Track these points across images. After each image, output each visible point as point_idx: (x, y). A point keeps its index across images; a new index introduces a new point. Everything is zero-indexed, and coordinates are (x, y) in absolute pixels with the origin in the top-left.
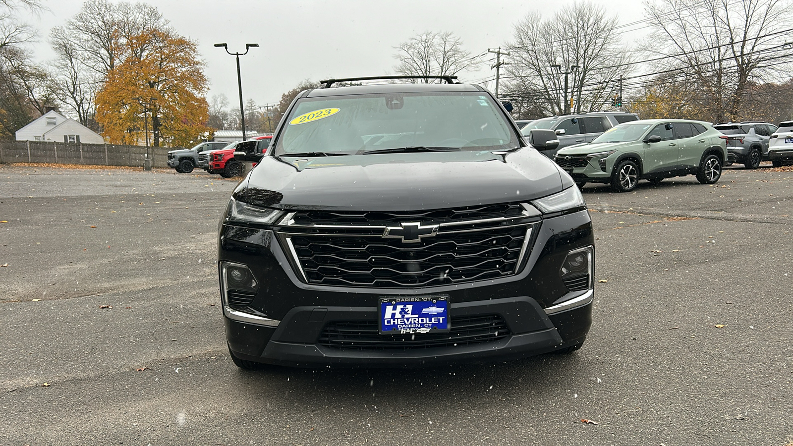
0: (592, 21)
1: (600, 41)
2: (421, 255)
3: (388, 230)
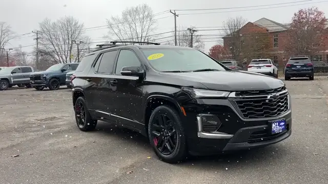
0: (73, 24)
1: (77, 32)
2: (275, 105)
3: (269, 97)
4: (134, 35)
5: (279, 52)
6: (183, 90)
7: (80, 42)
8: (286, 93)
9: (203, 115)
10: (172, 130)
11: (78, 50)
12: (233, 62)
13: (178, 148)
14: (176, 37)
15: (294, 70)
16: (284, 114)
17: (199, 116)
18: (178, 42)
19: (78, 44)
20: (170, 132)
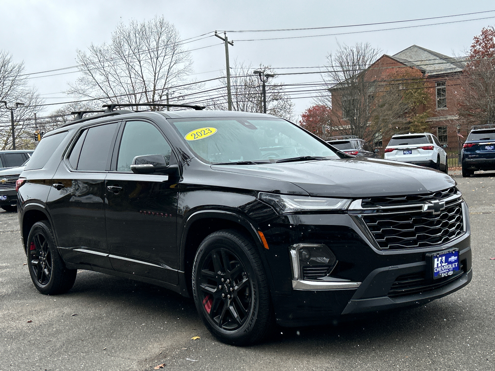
2: (438, 222)
3: (425, 207)
4: (137, 86)
5: (449, 118)
6: (260, 199)
7: (17, 104)
8: (459, 199)
9: (302, 245)
10: (241, 279)
11: (13, 121)
12: (353, 141)
13: (253, 314)
14: (229, 90)
15: (481, 156)
16: (455, 240)
17: (294, 249)
18: (234, 100)
19: (12, 110)
20: (237, 283)
